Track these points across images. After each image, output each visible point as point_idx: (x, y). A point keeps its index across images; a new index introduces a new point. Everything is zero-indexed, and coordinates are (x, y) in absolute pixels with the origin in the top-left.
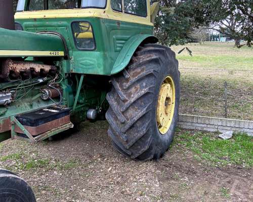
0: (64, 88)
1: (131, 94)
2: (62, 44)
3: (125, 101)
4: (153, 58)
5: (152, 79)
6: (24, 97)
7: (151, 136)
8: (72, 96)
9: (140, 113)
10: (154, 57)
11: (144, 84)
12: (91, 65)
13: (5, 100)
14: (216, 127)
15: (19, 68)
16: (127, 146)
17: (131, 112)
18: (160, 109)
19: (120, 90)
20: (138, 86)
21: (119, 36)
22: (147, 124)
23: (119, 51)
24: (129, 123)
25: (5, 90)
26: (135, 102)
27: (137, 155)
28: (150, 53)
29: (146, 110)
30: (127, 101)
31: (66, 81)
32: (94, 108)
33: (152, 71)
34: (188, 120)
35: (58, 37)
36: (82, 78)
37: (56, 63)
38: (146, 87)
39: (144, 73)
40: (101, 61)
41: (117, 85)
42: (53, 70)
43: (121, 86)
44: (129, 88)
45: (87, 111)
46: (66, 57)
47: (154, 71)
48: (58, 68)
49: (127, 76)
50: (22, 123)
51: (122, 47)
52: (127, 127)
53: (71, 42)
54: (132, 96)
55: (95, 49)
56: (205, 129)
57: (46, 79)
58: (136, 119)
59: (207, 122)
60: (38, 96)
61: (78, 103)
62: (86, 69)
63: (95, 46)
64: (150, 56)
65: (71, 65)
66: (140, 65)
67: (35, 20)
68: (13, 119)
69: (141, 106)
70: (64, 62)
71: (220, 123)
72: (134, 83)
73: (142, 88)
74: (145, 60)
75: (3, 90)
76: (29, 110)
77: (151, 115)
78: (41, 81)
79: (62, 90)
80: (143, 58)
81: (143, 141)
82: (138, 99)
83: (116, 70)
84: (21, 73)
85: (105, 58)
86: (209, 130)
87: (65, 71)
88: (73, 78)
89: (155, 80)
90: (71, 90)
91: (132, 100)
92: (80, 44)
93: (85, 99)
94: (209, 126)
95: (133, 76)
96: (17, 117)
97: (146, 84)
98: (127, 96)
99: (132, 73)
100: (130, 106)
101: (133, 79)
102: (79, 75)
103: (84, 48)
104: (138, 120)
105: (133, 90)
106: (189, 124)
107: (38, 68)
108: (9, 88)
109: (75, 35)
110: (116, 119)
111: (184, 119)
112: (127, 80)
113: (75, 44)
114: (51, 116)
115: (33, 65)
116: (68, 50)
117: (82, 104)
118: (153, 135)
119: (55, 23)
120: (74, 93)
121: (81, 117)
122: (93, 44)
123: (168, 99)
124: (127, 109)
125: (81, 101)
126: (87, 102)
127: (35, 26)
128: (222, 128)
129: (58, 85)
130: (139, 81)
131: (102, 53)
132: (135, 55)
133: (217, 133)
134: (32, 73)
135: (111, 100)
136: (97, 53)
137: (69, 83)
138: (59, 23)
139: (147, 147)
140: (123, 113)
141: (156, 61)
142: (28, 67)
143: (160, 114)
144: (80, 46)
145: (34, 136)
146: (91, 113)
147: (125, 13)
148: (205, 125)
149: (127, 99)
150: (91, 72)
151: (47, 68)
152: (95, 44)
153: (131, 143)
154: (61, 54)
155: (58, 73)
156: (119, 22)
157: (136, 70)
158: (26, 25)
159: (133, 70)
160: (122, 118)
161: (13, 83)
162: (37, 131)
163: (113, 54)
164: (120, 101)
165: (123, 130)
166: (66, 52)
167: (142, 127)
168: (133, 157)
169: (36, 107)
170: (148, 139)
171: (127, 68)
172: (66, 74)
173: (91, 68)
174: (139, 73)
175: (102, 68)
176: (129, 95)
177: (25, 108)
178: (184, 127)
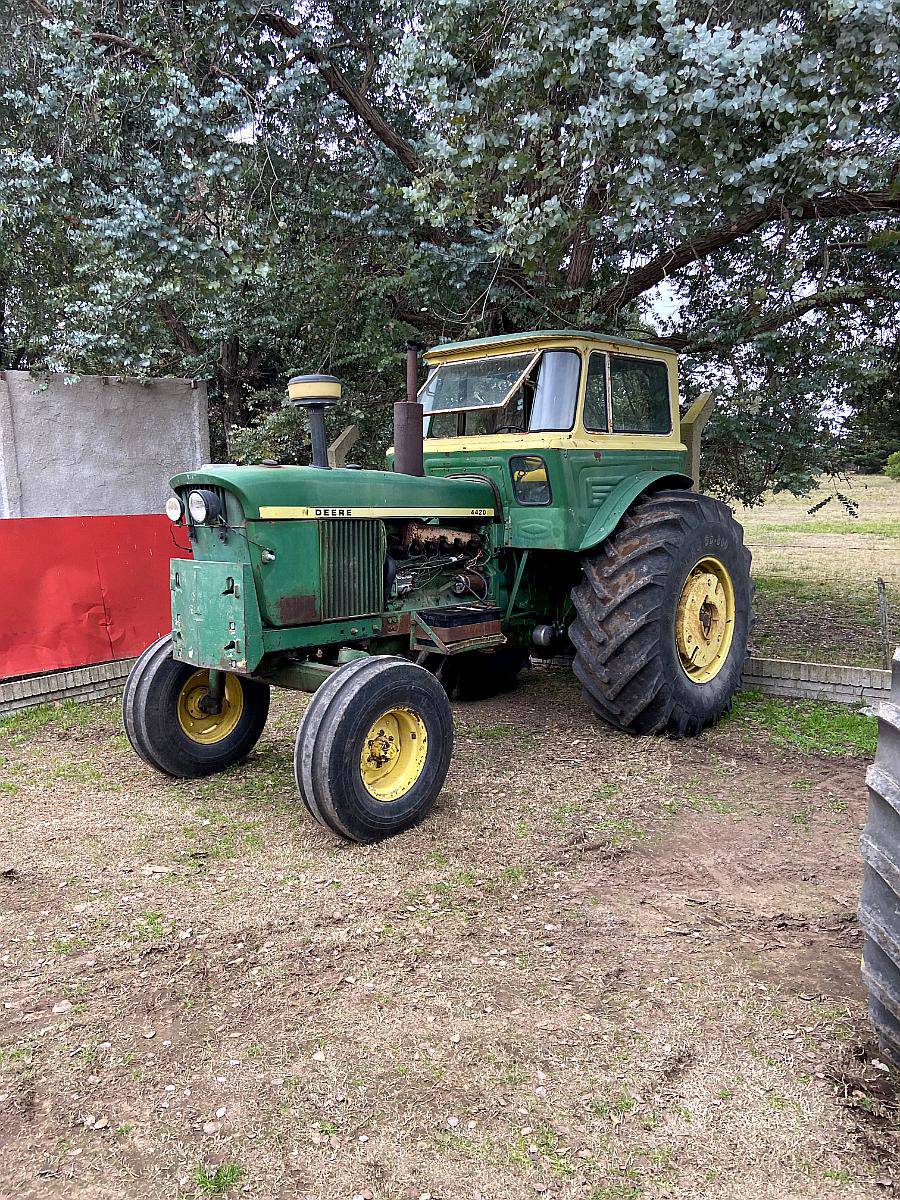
0: (491, 575)
1: (617, 586)
2: (492, 497)
3: (605, 600)
4: (666, 518)
5: (661, 560)
6: (427, 587)
7: (659, 674)
8: (504, 593)
9: (634, 624)
10: (670, 515)
11: (645, 569)
12: (542, 531)
13: (403, 586)
14: (859, 691)
15: (426, 536)
16: (610, 693)
17: (616, 621)
18: (685, 625)
19: (598, 580)
20: (633, 572)
21: (598, 479)
22: (650, 647)
23: (598, 506)
24: (613, 643)
25: (404, 569)
26: (624, 602)
27: (631, 715)
28: (663, 509)
29: (647, 617)
30: (610, 600)
31: (496, 562)
32: (548, 623)
33: (661, 543)
34: (786, 675)
35: (485, 483)
36: (525, 556)
37: (479, 529)
38: (648, 573)
39: (646, 547)
40: (561, 525)
41: (592, 572)
42: (475, 542)
43: (599, 573)
44: (614, 576)
45: (533, 629)
46: (498, 519)
47: (666, 543)
48: (483, 538)
49: (611, 554)
50: (428, 622)
51: (604, 498)
52: (609, 651)
53: (508, 492)
54: (620, 591)
55: (551, 502)
56: (830, 697)
57: (461, 556)
58: (625, 635)
59: (834, 678)
60: (449, 585)
61: (516, 609)
62: (533, 539)
63: (551, 498)
64: (663, 515)
65: (506, 532)
66: (639, 532)
67: (447, 454)
68: (415, 617)
69: (637, 610)
70: (495, 528)
71: (866, 683)
72: (625, 566)
73: (639, 575)
74: (650, 522)
75: (402, 570)
76: (434, 606)
77: (658, 630)
78: (454, 559)
79: (488, 579)
80: (648, 519)
81: (641, 683)
82: (630, 597)
83: (591, 540)
84: (428, 544)
85: (568, 518)
86: (838, 699)
87: (495, 543)
88: (508, 557)
89: (668, 561)
90: (503, 580)
91: (619, 599)
92: (523, 494)
93: (530, 603)
94: (839, 689)
95: (624, 554)
96: (420, 614)
97: (649, 568)
98: (609, 592)
99: (621, 548)
100: (614, 610)
101: (623, 560)
102: (520, 552)
103: (532, 501)
104: (631, 637)
105: (622, 579)
106: (790, 684)
107: (451, 537)
108: (409, 568)
109: (516, 479)
110: (589, 637)
111: (775, 673)
112: (612, 561)
113: (515, 495)
114: (469, 616)
115: (444, 532)
116: (502, 507)
117: (521, 610)
118: (664, 672)
119: (481, 459)
120: (509, 588)
121: (521, 639)
122: (547, 493)
123: (708, 607)
124: (610, 615)
125: (521, 605)
126: (533, 609)
127: (445, 465)
128: (872, 693)
129: (481, 569)
130: (633, 562)
131: (563, 510)
132: (631, 511)
133: (858, 706)
134: (442, 547)
135: (580, 600)
136: (553, 511)
137: (501, 567)
138: (488, 460)
139: (649, 696)
140: (602, 623)
141: (672, 524)
142: (437, 534)
143: (686, 637)
144: (524, 500)
145: (446, 644)
146: (542, 634)
147: (614, 431)
148: (830, 688)
149: (609, 596)
150: (541, 545)
151: (465, 538)
152: (551, 494)
153: (617, 687)
154: (490, 512)
155: (482, 547)
156: (597, 453)
157: (629, 543)
158: (429, 463)
159: (625, 542)
160: (599, 634)
161: (414, 560)
162: (451, 637)
163: (585, 512)
164: (598, 601)
165: (602, 658)
166: (499, 510)
167: (640, 653)
168: (624, 722)
169: (443, 604)
170: (653, 680)
171: (612, 538)
172: (496, 550)
173: (541, 538)
174: (637, 547)
175: (562, 537)
176: (615, 590)
177: (428, 603)
178: (777, 691)
